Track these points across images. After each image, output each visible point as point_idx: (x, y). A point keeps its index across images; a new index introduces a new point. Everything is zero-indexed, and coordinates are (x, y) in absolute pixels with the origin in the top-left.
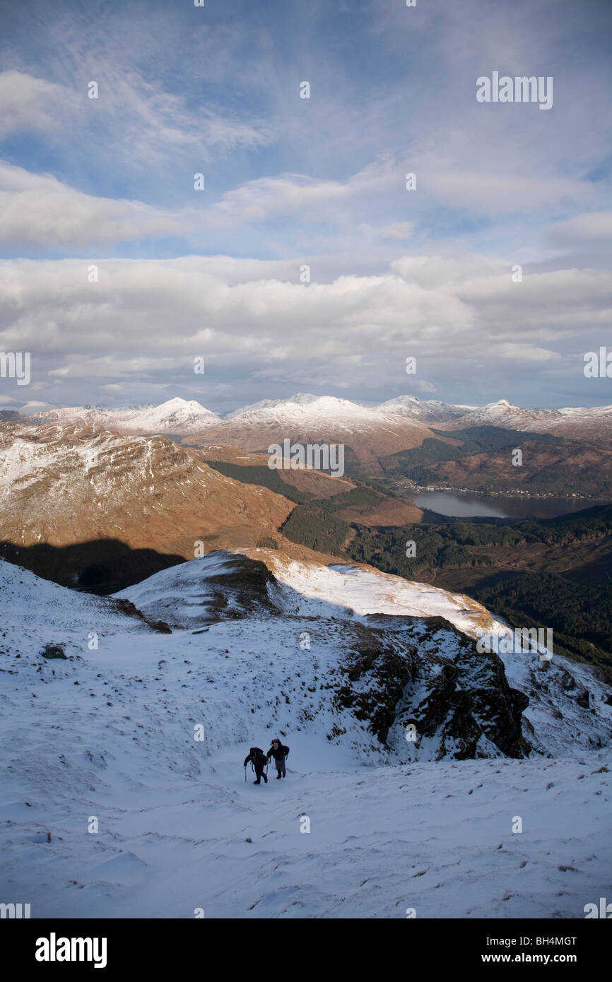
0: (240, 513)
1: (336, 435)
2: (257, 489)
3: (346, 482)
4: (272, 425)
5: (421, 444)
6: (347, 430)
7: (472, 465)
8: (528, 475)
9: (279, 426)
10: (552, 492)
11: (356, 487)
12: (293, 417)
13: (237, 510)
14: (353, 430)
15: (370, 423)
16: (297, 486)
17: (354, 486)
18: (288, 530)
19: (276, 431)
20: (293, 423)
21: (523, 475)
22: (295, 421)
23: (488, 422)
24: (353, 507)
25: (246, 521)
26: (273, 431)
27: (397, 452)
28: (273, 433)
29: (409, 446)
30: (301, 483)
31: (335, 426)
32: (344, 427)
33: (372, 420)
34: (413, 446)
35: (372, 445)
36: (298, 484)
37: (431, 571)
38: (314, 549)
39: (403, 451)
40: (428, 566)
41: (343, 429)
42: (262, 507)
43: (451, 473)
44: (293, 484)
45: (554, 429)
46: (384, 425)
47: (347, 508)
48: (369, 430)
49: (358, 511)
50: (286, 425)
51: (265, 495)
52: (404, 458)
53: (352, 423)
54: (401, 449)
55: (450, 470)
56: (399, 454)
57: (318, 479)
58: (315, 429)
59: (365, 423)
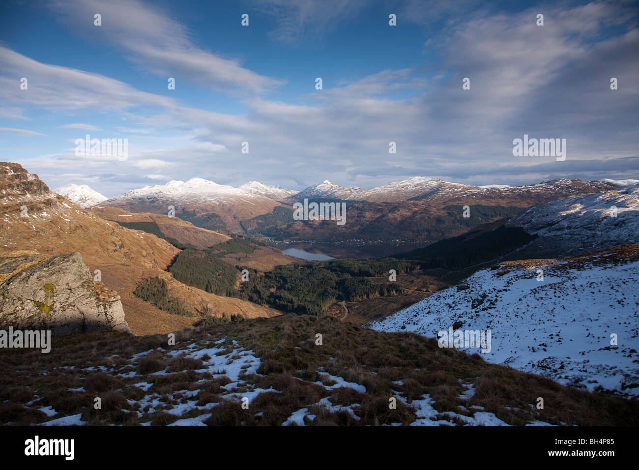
0: (115, 251)
1: (206, 206)
2: (138, 232)
3: (222, 235)
4: (152, 199)
5: (273, 210)
6: (214, 202)
7: (316, 223)
8: (360, 228)
9: (158, 200)
10: (380, 239)
11: (231, 238)
12: (169, 193)
13: (112, 248)
14: (218, 201)
15: (232, 196)
16: (177, 239)
17: (229, 238)
18: (176, 271)
19: (156, 204)
20: (169, 198)
21: (356, 228)
22: (171, 196)
23: (318, 195)
24: (230, 255)
25: (124, 260)
26: (153, 204)
27: (255, 216)
28: (153, 206)
29: (264, 212)
30: (181, 236)
31: (204, 199)
32: (211, 199)
33: (233, 194)
34: (267, 212)
35: (235, 212)
36: (178, 237)
37: (340, 306)
38: (206, 291)
39: (260, 216)
40: (334, 300)
41: (210, 201)
42: (144, 249)
43: (300, 230)
44: (174, 237)
45: (368, 198)
46: (242, 197)
47: (226, 256)
48: (231, 201)
49: (236, 258)
50: (163, 199)
51: (146, 238)
52: (260, 221)
53: (217, 196)
54: (258, 215)
55: (299, 228)
56: (257, 218)
57: (197, 232)
58: (187, 202)
59: (228, 196)
